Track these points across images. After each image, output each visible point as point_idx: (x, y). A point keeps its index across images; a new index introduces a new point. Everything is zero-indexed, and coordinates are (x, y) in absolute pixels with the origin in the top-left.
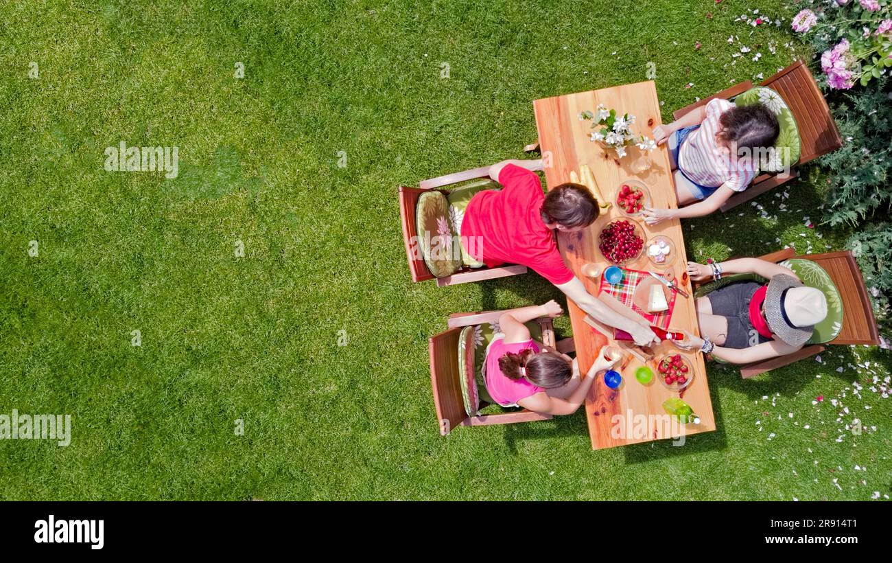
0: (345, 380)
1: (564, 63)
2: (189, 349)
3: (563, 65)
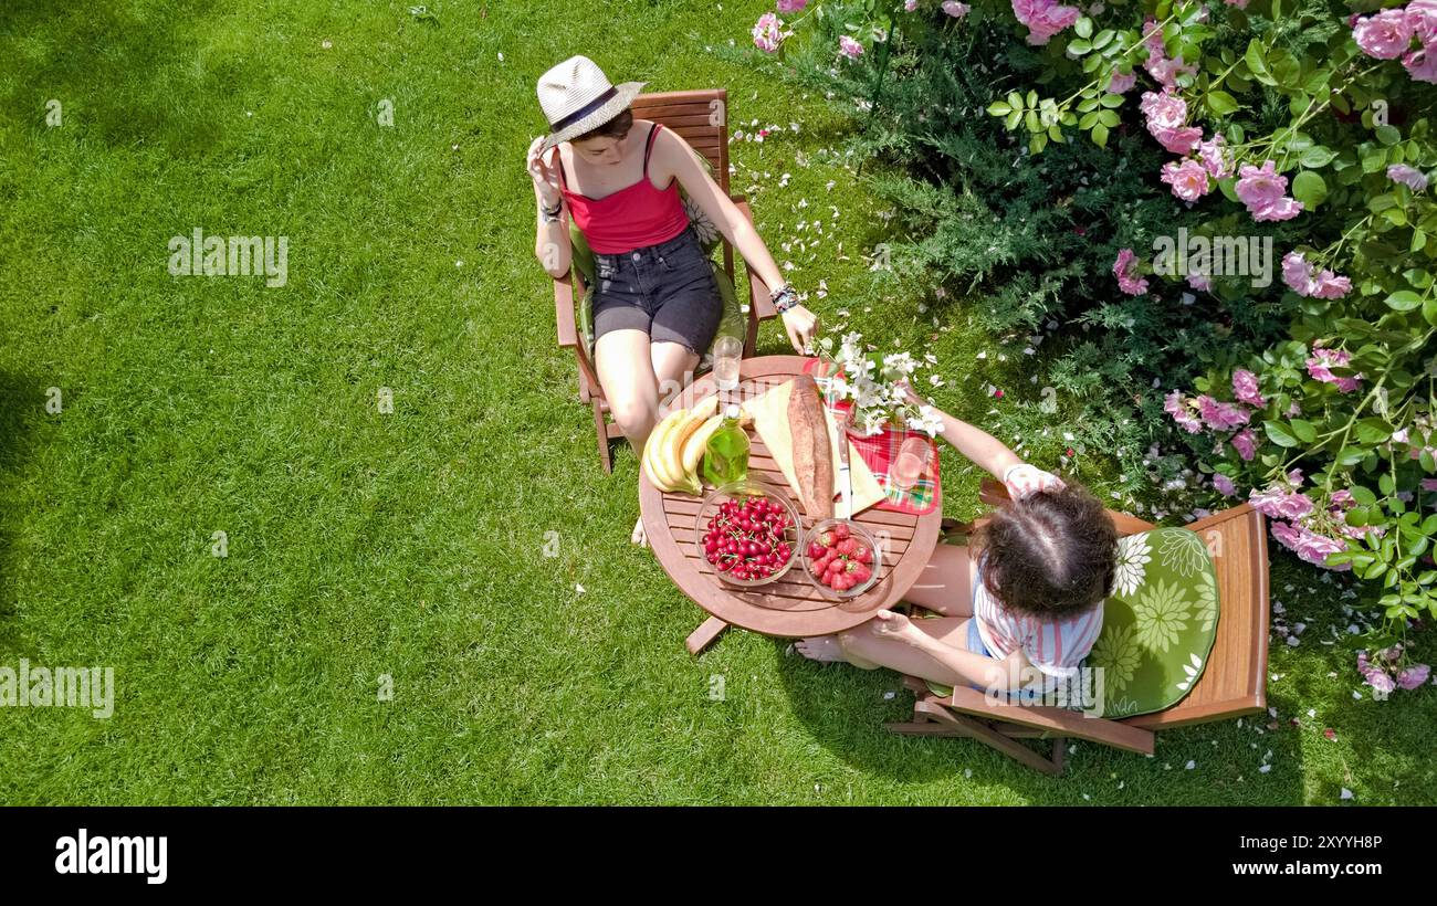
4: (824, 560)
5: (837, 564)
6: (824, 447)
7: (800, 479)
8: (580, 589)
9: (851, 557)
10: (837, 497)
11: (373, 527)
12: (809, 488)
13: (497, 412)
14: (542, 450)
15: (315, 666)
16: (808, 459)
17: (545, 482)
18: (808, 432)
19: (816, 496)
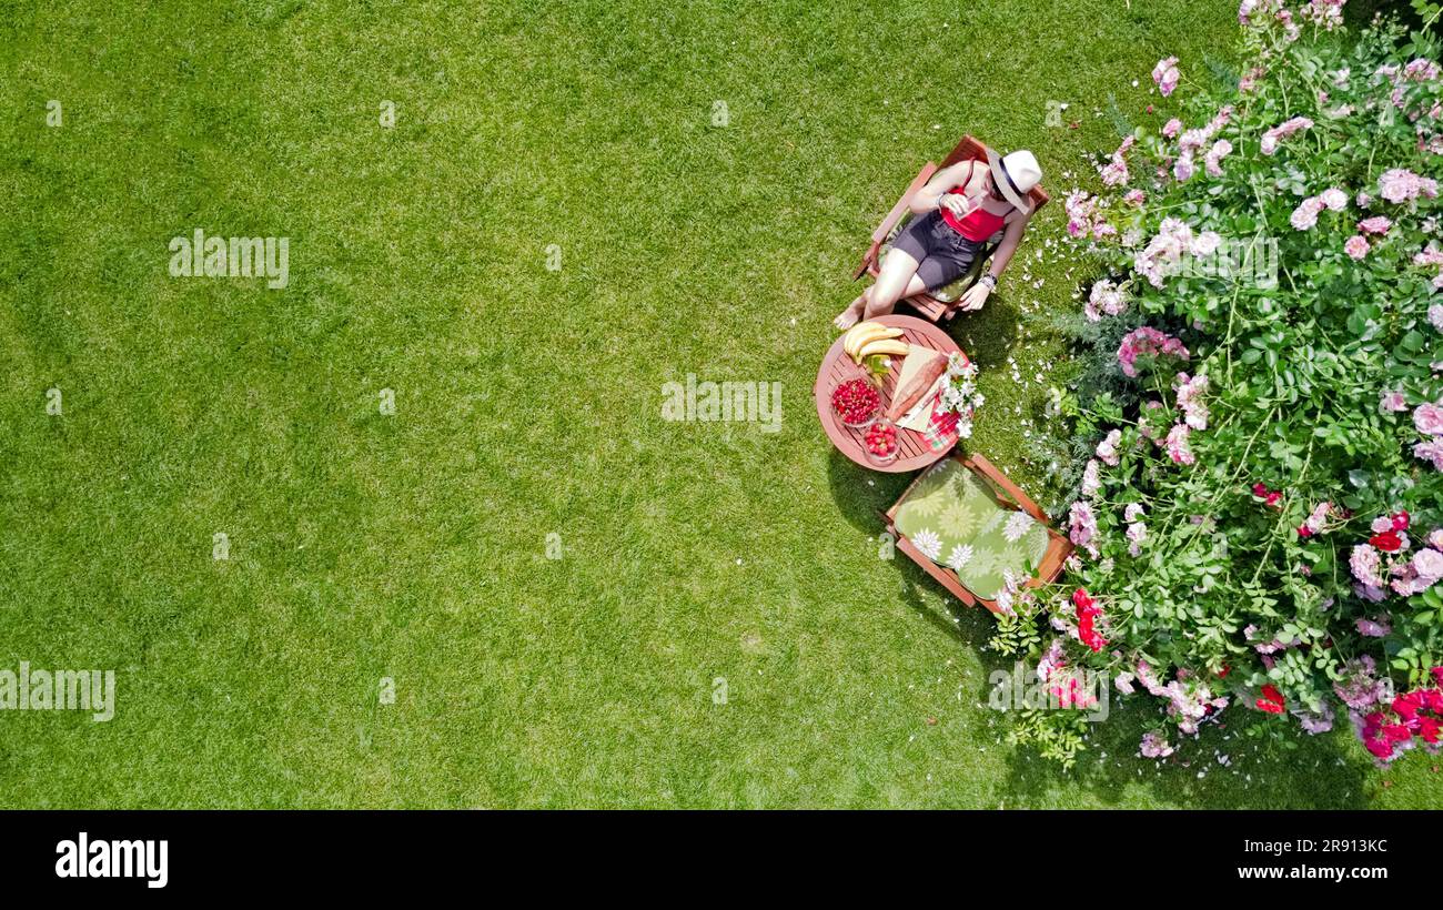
0: (491, 352)
1: (877, 118)
2: (340, 244)
3: (875, 120)
4: (875, 434)
5: (878, 440)
6: (920, 393)
7: (899, 396)
8: (793, 321)
9: (886, 442)
10: (905, 415)
11: (734, 211)
12: (898, 404)
13: (834, 202)
14: (836, 240)
15: (663, 251)
16: (909, 393)
17: (823, 258)
18: (921, 381)
19: (897, 409)
